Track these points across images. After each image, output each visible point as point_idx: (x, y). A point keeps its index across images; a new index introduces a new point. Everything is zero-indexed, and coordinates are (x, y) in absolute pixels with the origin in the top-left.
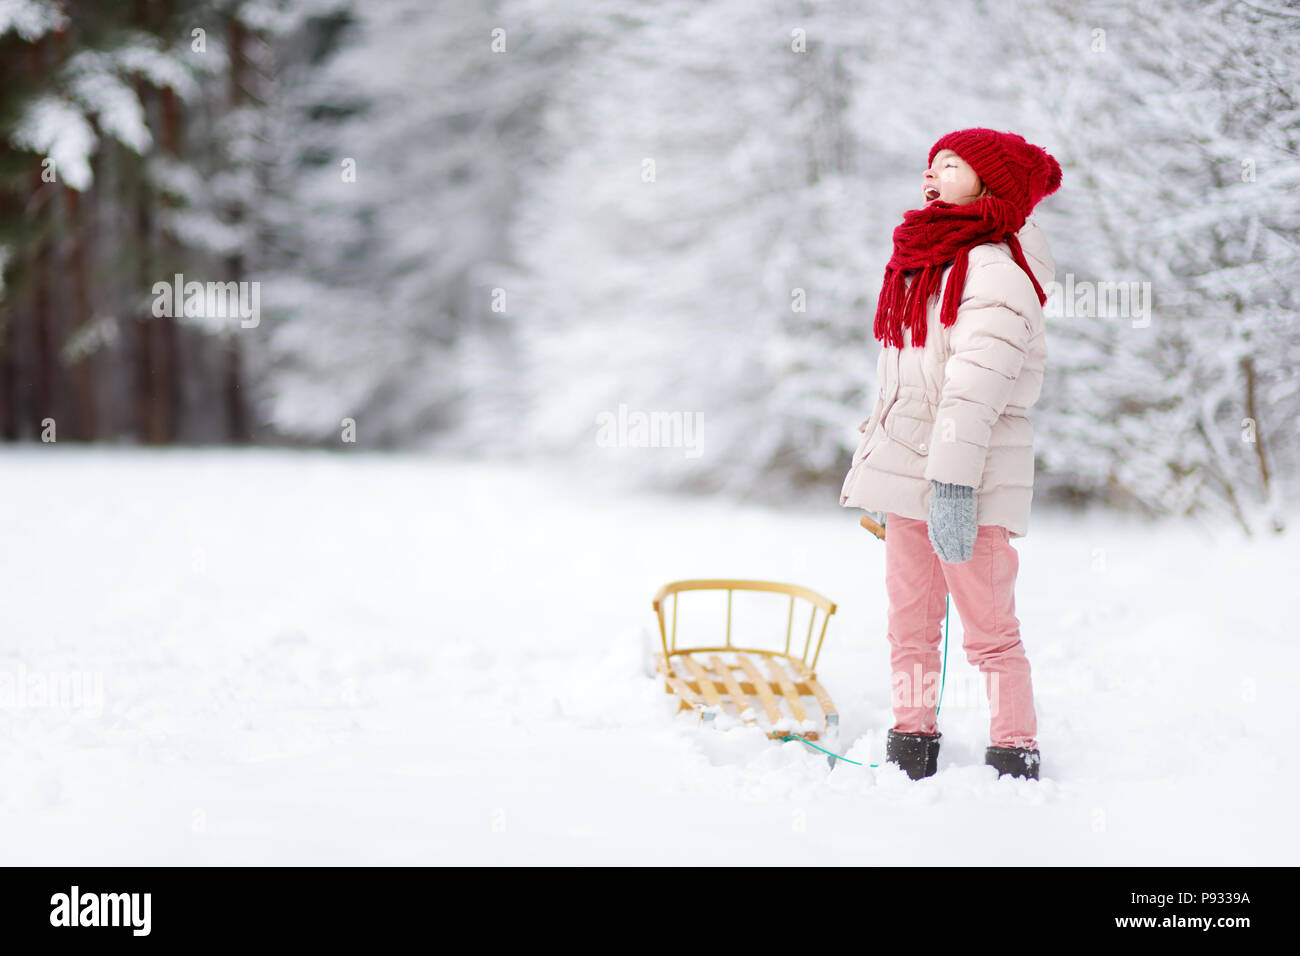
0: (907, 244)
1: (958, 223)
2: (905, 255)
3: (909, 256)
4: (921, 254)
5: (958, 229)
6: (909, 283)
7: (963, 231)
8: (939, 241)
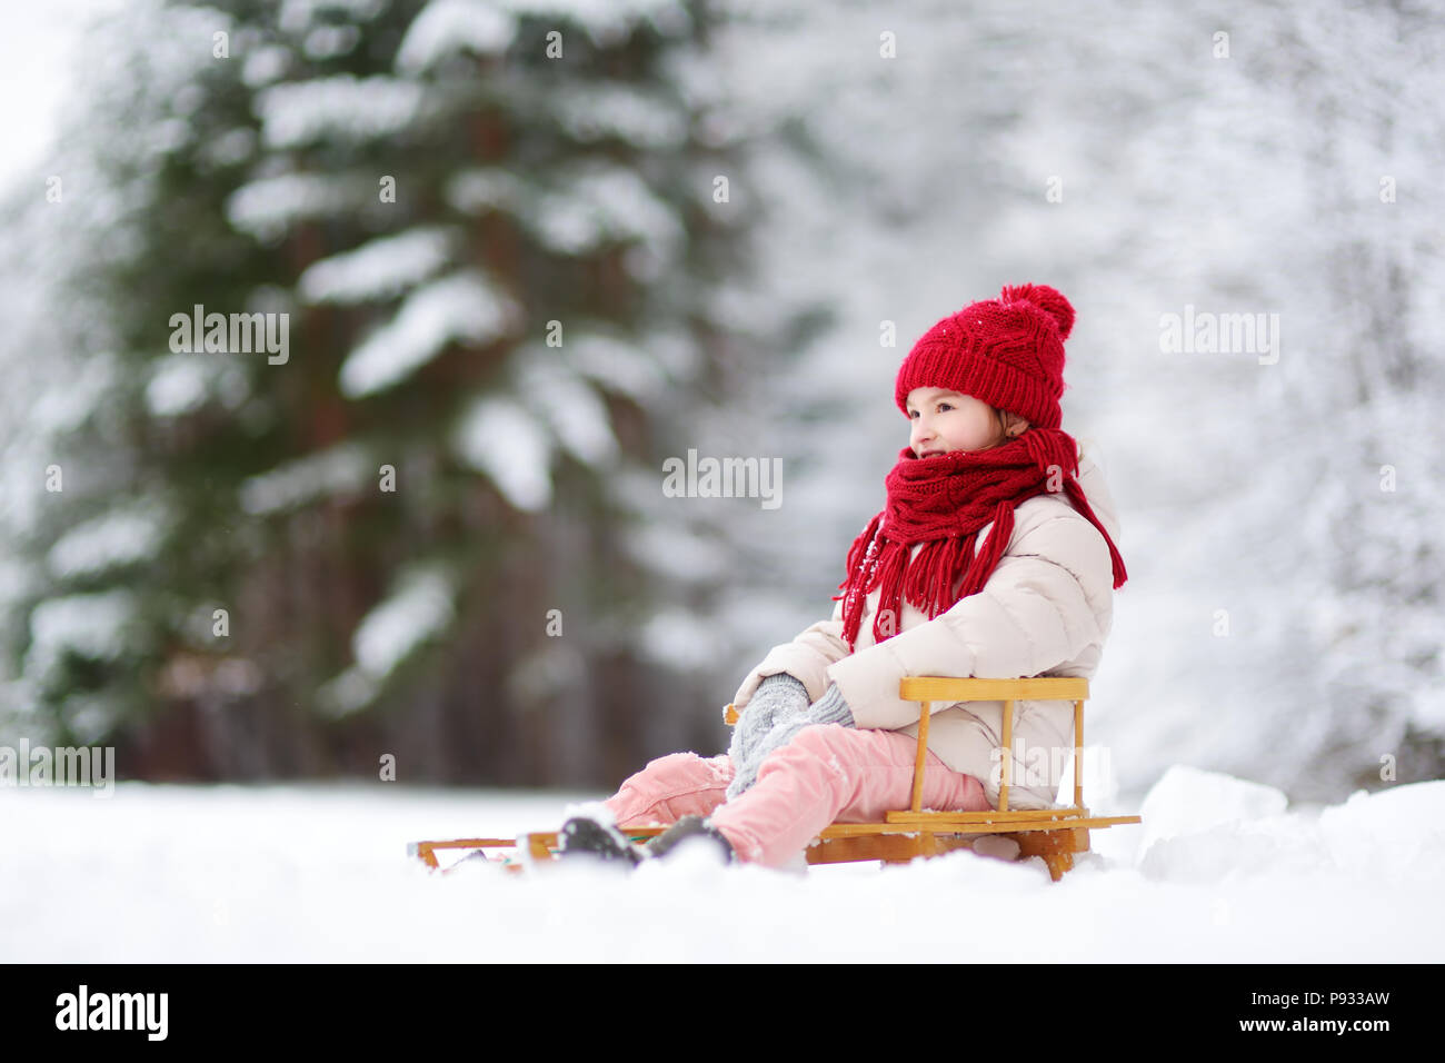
0: (916, 506)
1: (995, 475)
2: (912, 522)
3: (919, 523)
4: (941, 520)
5: (996, 483)
6: (916, 551)
7: (1004, 485)
8: (967, 501)
